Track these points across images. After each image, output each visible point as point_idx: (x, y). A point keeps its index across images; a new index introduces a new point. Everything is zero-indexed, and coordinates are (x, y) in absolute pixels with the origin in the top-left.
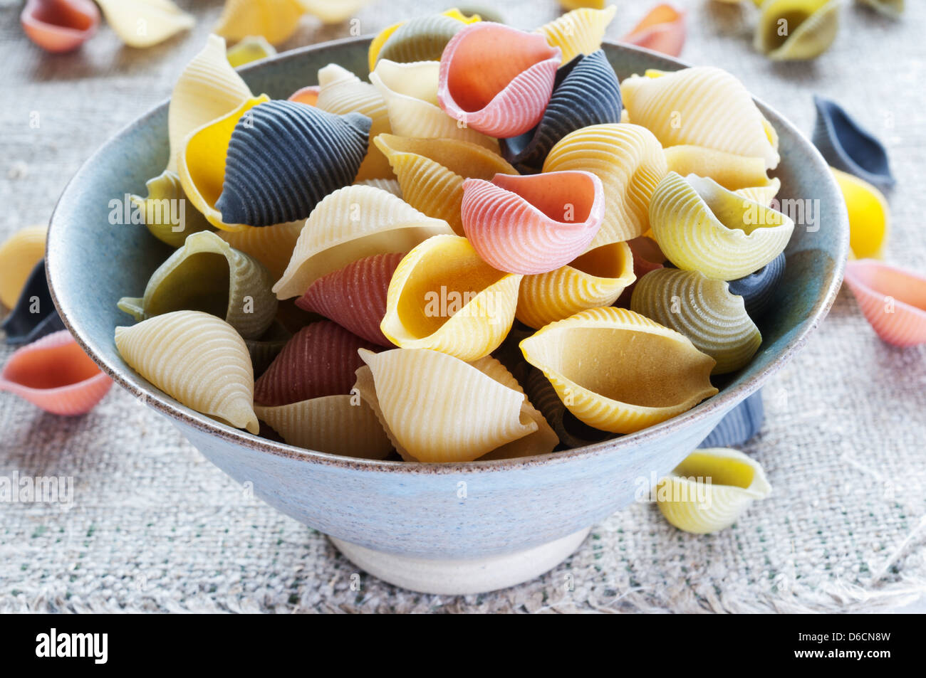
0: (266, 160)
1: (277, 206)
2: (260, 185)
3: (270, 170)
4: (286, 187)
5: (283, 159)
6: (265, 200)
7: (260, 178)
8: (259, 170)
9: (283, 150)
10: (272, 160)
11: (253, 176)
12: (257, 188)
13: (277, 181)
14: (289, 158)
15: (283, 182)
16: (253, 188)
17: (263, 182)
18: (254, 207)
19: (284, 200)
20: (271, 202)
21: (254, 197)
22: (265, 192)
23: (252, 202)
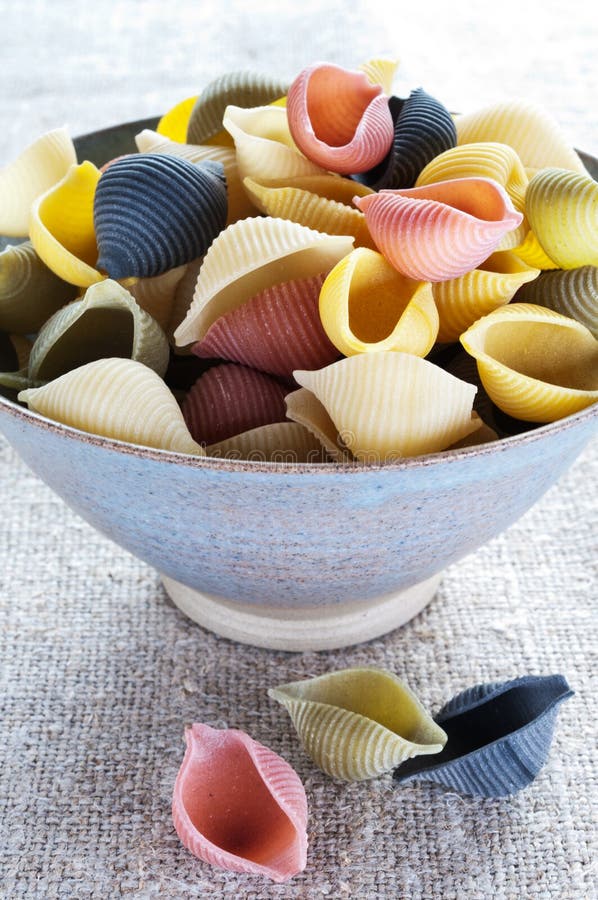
0: (147, 204)
1: (165, 250)
2: (145, 231)
3: (153, 214)
4: (172, 227)
5: (164, 199)
6: (152, 246)
7: (143, 224)
8: (140, 216)
9: (161, 191)
10: (153, 202)
11: (136, 224)
12: (142, 235)
13: (162, 222)
14: (169, 197)
15: (169, 222)
16: (137, 236)
17: (147, 227)
18: (141, 255)
19: (171, 241)
20: (158, 246)
21: (140, 245)
22: (151, 237)
23: (138, 250)
